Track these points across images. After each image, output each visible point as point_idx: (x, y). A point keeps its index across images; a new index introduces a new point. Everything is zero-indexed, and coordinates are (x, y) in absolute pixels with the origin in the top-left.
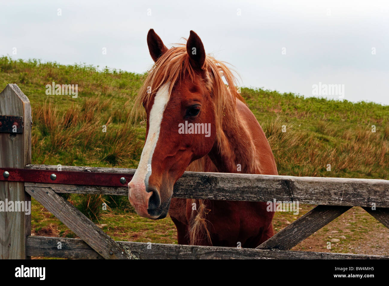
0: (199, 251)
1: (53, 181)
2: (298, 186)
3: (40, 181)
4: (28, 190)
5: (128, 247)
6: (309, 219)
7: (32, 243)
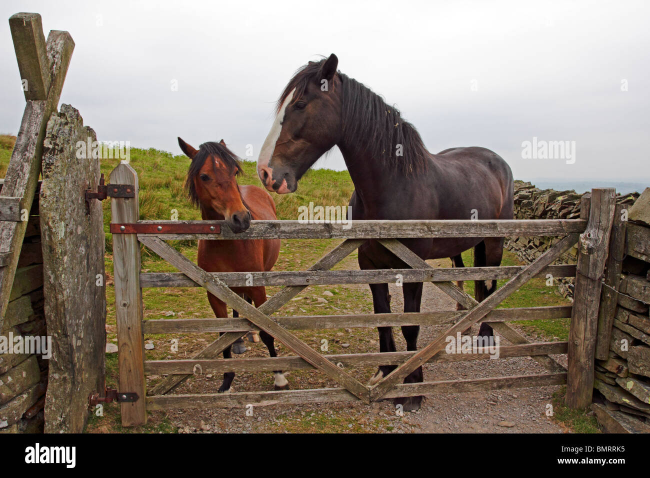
0: (269, 275)
1: (159, 232)
2: (335, 226)
3: (149, 232)
4: (139, 239)
5: (217, 276)
6: (342, 249)
7: (144, 278)
